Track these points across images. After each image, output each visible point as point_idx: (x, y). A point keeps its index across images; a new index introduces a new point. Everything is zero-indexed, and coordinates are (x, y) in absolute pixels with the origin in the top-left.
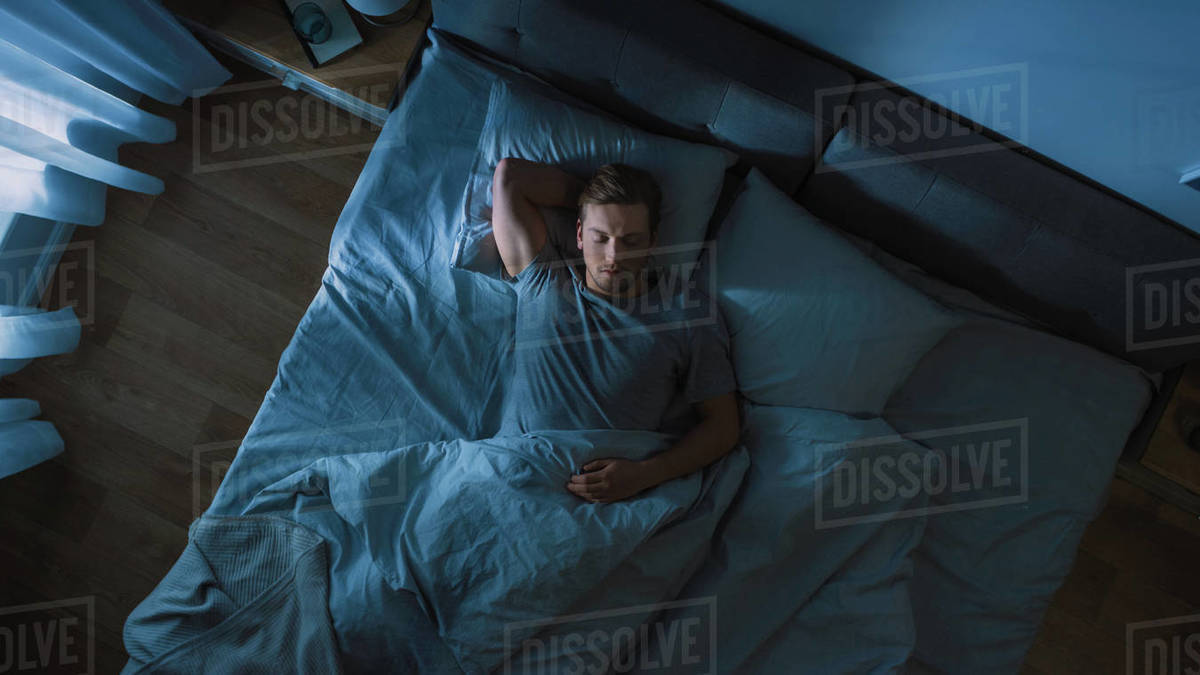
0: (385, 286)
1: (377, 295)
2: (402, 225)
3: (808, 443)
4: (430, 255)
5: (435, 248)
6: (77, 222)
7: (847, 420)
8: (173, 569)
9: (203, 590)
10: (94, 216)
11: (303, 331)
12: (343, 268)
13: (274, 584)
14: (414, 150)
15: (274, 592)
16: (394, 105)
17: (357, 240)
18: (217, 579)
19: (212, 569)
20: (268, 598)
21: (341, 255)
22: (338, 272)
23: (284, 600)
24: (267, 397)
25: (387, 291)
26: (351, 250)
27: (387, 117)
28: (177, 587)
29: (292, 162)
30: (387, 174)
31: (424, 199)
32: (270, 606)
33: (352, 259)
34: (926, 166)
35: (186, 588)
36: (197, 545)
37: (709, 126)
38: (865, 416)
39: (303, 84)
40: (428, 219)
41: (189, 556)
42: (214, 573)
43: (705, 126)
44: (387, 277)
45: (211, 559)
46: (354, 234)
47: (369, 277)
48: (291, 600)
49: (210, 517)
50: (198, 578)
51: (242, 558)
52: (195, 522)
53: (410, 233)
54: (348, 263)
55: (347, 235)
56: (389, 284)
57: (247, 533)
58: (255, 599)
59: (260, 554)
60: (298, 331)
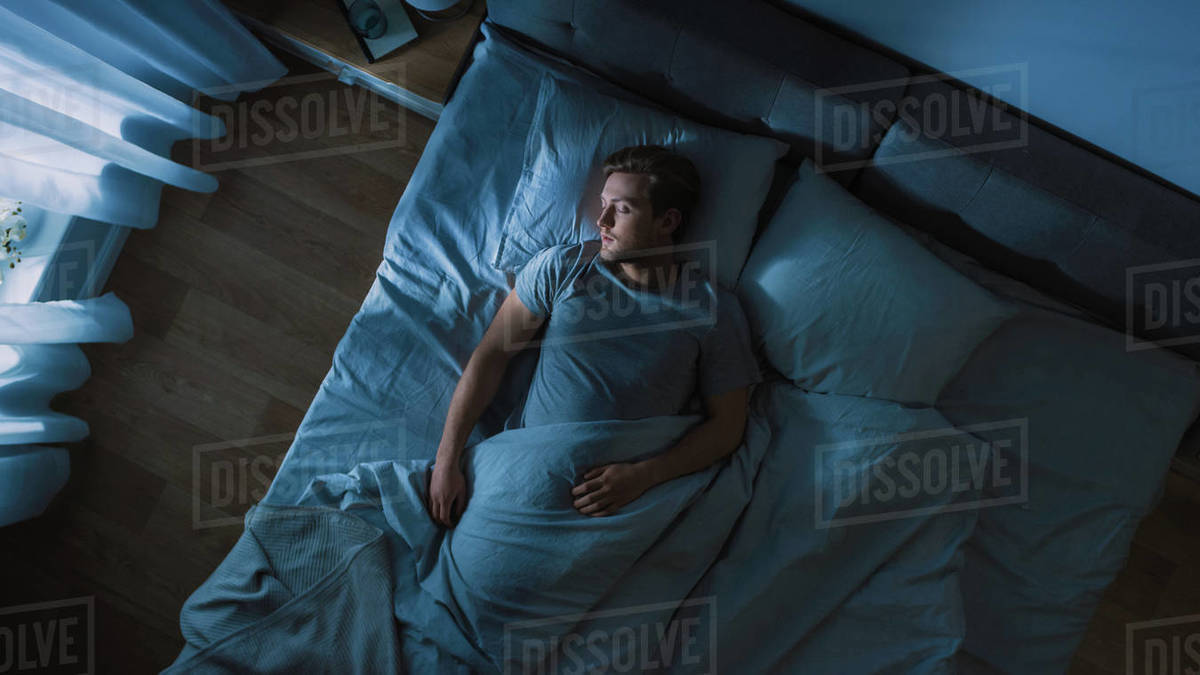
0: (439, 279)
1: (430, 287)
2: (455, 218)
3: (860, 431)
4: (483, 248)
5: (487, 241)
6: (131, 225)
7: (899, 408)
8: (229, 555)
9: (259, 577)
10: (148, 219)
11: (357, 322)
12: (398, 260)
13: (328, 574)
14: (468, 145)
15: (328, 583)
16: (448, 97)
17: (410, 232)
18: (271, 566)
19: (268, 557)
20: (322, 588)
21: (396, 248)
22: (392, 264)
23: (338, 590)
24: (322, 386)
25: (441, 283)
26: (404, 242)
27: (441, 110)
28: (232, 575)
29: (345, 155)
30: (441, 166)
31: (478, 191)
32: (325, 595)
33: (405, 251)
34: (980, 159)
35: (242, 575)
36: (253, 533)
37: (763, 119)
38: (919, 406)
39: (358, 79)
40: (481, 214)
41: (245, 542)
42: (269, 562)
43: (759, 120)
44: (440, 269)
45: (266, 547)
46: (408, 228)
47: (424, 270)
48: (345, 591)
49: (267, 506)
50: (254, 565)
51: (297, 546)
52: (251, 510)
53: (463, 226)
54: (402, 255)
55: (401, 228)
56: (443, 277)
57: (302, 523)
58: (309, 589)
59: (314, 544)
60: (353, 323)
